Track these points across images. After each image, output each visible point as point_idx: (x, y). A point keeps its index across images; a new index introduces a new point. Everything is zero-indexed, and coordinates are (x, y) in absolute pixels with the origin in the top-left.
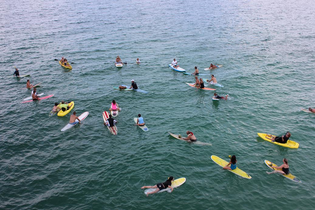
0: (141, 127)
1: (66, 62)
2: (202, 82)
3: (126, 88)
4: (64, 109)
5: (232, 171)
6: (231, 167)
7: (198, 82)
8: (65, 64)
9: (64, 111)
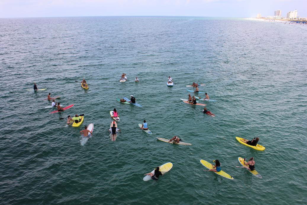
0: (145, 131)
1: (85, 84)
2: (194, 99)
3: (126, 102)
4: (77, 122)
5: (218, 173)
6: (216, 169)
7: (191, 98)
8: (84, 85)
9: (77, 123)
